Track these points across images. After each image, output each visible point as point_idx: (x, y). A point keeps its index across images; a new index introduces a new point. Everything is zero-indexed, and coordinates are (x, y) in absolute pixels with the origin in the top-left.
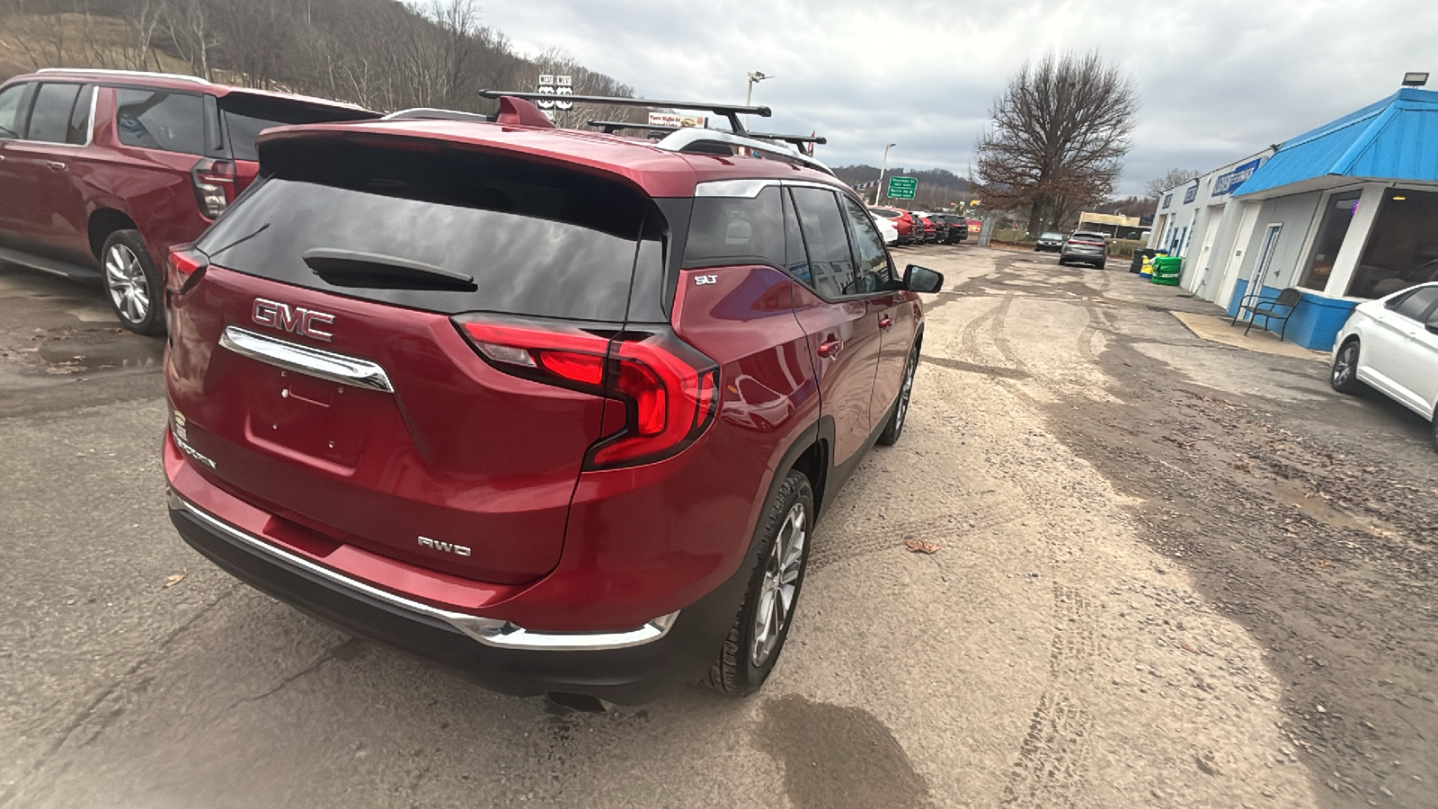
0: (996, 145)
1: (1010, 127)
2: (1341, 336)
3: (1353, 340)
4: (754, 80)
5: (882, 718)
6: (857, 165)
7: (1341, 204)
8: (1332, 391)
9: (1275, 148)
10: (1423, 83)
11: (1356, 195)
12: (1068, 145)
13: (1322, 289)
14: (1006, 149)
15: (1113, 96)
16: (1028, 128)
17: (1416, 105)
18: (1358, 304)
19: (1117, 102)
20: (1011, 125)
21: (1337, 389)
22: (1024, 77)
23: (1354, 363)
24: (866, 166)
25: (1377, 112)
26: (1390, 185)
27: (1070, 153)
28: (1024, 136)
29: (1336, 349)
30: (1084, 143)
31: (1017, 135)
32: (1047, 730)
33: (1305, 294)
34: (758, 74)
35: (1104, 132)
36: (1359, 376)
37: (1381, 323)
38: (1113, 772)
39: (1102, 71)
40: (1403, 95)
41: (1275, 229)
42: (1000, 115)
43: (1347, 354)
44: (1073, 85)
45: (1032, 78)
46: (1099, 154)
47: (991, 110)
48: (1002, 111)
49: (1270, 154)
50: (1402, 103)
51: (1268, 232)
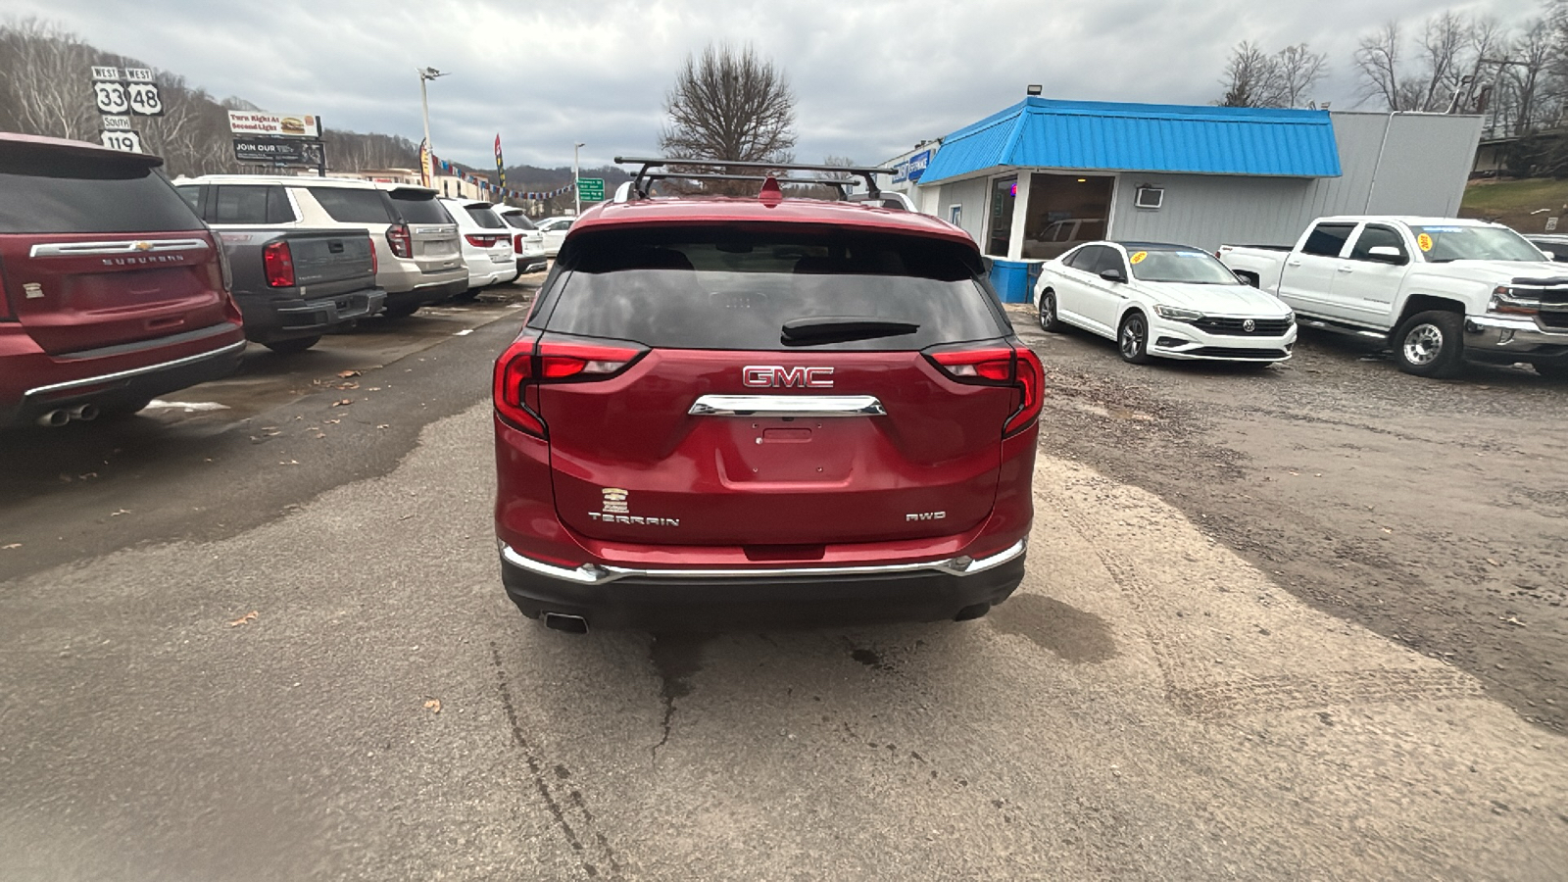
0: (678, 141)
1: (686, 122)
2: (1038, 290)
3: (1048, 292)
4: (427, 77)
5: (1040, 594)
6: (516, 165)
7: (1002, 185)
8: (1042, 332)
9: (940, 141)
10: (1039, 93)
11: (1014, 178)
12: (743, 139)
13: (1006, 255)
14: (689, 145)
15: (773, 90)
16: (705, 124)
17: (1040, 110)
18: (1042, 263)
19: (777, 95)
20: (687, 120)
21: (1045, 330)
22: (691, 73)
23: (1053, 310)
24: (528, 167)
25: (1015, 114)
26: (1035, 171)
27: (745, 146)
28: (701, 130)
29: (1037, 300)
30: (756, 136)
31: (693, 130)
32: (1117, 571)
33: (995, 261)
34: (431, 70)
35: (771, 125)
36: (1060, 317)
37: (1065, 276)
38: (1162, 577)
39: (759, 67)
40: (1030, 103)
41: (956, 209)
42: (675, 109)
43: (1047, 301)
44: (736, 79)
45: (698, 74)
46: (770, 146)
47: (666, 104)
48: (676, 105)
49: (936, 146)
50: (1029, 108)
51: (950, 212)
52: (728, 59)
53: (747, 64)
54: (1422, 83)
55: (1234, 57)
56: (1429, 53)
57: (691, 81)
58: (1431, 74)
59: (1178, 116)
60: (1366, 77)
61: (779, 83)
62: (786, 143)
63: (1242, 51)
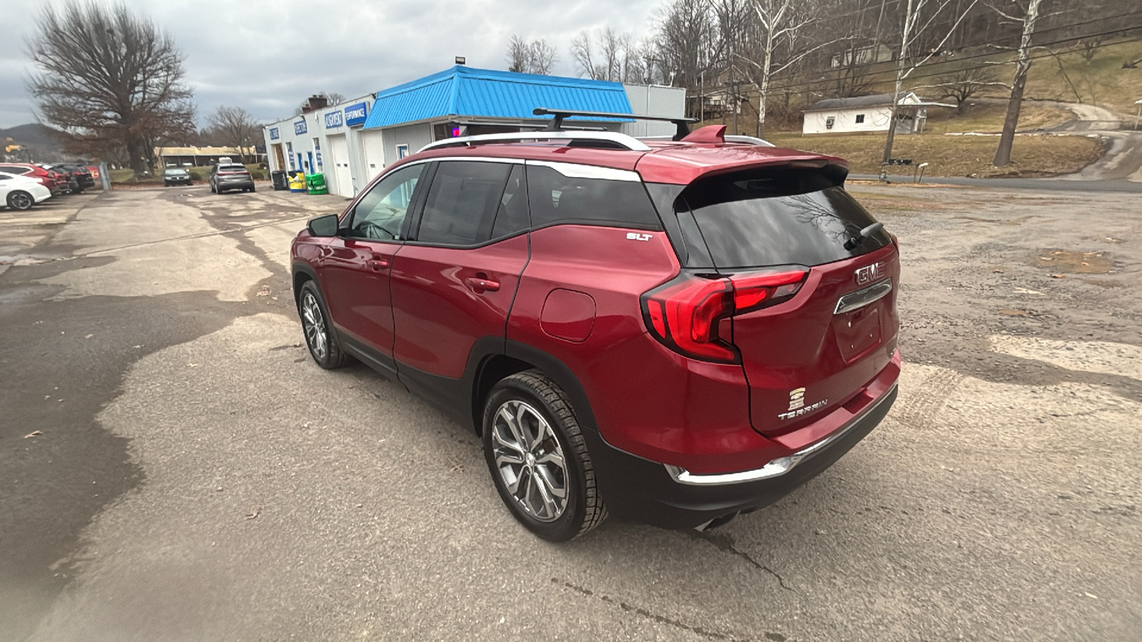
0: (52, 89)
9: (374, 96)
10: (464, 63)
16: (84, 73)
17: (464, 76)
19: (164, 51)
20: (59, 69)
26: (472, 119)
27: (137, 96)
28: (78, 78)
30: (147, 87)
31: (69, 78)
35: (161, 77)
40: (457, 70)
41: (401, 148)
42: (41, 57)
45: (62, 23)
46: (165, 96)
47: (28, 51)
48: (42, 53)
49: (371, 100)
50: (460, 74)
51: (397, 150)
52: (98, 14)
53: (123, 19)
54: (604, 68)
55: (511, 45)
56: (604, 51)
57: (57, 31)
58: (608, 63)
59: (548, 83)
60: (578, 63)
61: (163, 39)
62: (180, 94)
63: (515, 42)
